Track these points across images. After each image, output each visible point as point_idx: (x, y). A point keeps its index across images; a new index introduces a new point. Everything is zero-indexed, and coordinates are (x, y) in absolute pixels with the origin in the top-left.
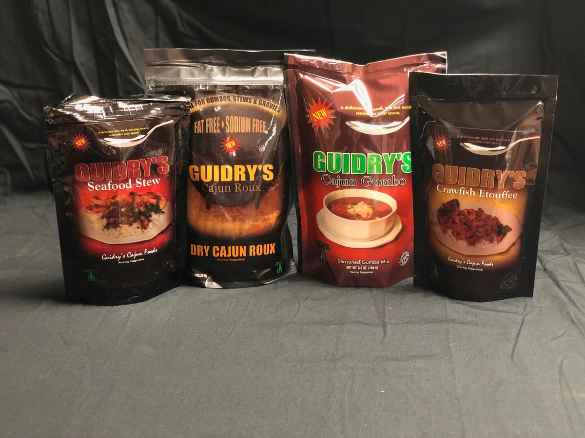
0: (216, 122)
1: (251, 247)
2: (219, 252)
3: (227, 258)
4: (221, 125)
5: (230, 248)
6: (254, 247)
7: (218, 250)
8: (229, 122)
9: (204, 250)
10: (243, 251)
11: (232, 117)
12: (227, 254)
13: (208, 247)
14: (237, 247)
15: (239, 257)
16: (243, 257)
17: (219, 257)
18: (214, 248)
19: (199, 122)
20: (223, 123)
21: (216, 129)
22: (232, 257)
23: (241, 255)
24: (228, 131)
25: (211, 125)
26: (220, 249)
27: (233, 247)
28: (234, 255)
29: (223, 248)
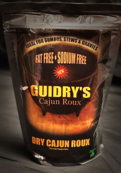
0: (51, 56)
1: (72, 141)
2: (51, 143)
3: (56, 148)
4: (54, 58)
5: (58, 141)
6: (75, 141)
8: (60, 56)
9: (41, 142)
10: (67, 144)
11: (62, 52)
12: (56, 145)
13: (44, 140)
14: (63, 141)
15: (64, 148)
16: (67, 148)
17: (51, 147)
18: (47, 141)
19: (39, 55)
20: (56, 57)
21: (51, 61)
22: (59, 147)
23: (65, 147)
24: (59, 63)
25: (47, 58)
26: (51, 141)
27: (61, 141)
28: (61, 146)
29: (54, 141)
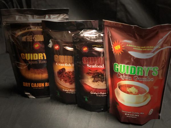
0: (31, 37)
1: (46, 83)
2: (34, 85)
3: (37, 87)
4: (32, 38)
5: (38, 84)
7: (33, 84)
8: (36, 37)
9: (28, 85)
10: (43, 85)
11: (37, 35)
12: (37, 86)
13: (30, 83)
14: (41, 84)
16: (43, 87)
17: (34, 87)
19: (24, 37)
20: (33, 38)
21: (31, 40)
23: (42, 86)
24: (35, 41)
25: (29, 38)
26: (34, 84)
27: (39, 84)
28: (39, 86)
